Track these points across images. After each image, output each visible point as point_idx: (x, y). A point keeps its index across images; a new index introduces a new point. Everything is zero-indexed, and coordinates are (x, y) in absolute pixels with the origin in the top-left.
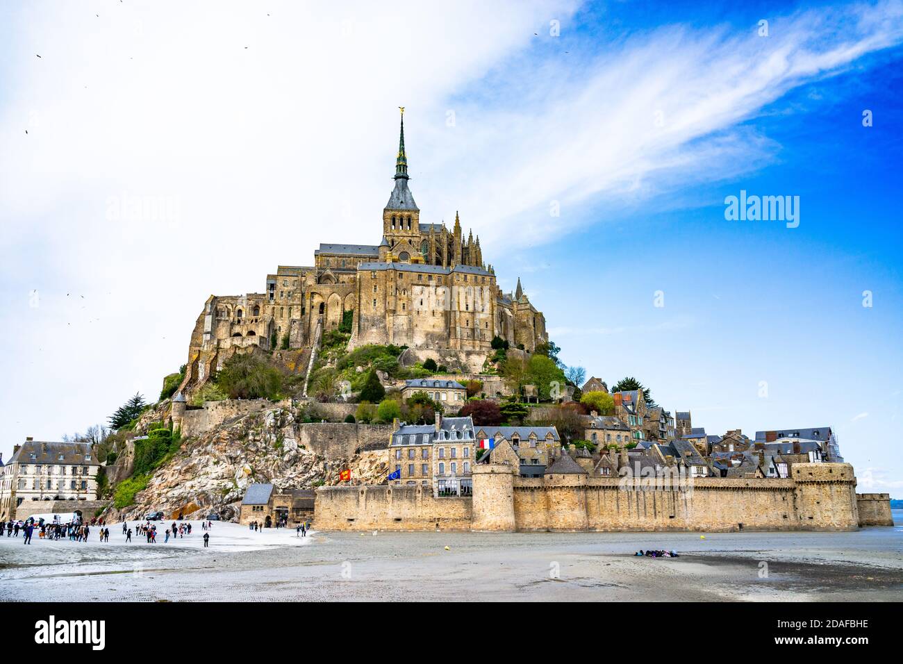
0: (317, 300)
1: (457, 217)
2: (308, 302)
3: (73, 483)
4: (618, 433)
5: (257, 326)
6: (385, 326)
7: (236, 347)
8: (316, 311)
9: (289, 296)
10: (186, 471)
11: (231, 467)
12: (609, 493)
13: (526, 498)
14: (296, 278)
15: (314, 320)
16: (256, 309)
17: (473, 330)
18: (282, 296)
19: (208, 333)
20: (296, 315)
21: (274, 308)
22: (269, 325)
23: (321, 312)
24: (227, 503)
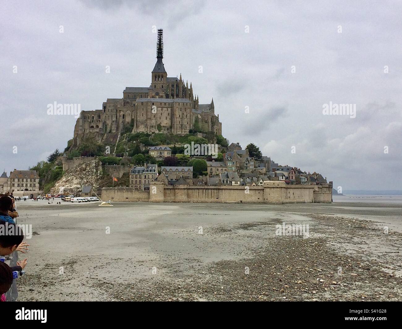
0: (122, 113)
1: (181, 76)
2: (118, 114)
3: (31, 185)
4: (222, 168)
5: (99, 123)
6: (147, 124)
7: (90, 132)
8: (122, 117)
9: (112, 111)
10: (66, 181)
11: (80, 180)
12: (196, 190)
13: (168, 192)
14: (114, 104)
15: (121, 122)
16: (99, 117)
17: (182, 125)
18: (109, 111)
19: (81, 126)
20: (114, 119)
21: (105, 116)
22: (104, 123)
23: (123, 118)
24: (78, 192)
